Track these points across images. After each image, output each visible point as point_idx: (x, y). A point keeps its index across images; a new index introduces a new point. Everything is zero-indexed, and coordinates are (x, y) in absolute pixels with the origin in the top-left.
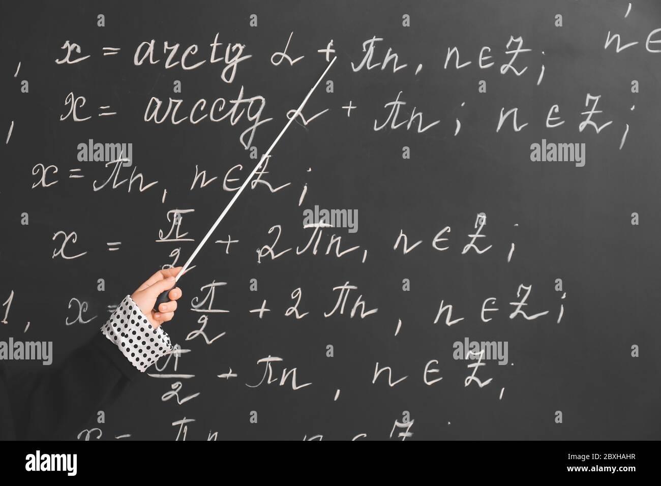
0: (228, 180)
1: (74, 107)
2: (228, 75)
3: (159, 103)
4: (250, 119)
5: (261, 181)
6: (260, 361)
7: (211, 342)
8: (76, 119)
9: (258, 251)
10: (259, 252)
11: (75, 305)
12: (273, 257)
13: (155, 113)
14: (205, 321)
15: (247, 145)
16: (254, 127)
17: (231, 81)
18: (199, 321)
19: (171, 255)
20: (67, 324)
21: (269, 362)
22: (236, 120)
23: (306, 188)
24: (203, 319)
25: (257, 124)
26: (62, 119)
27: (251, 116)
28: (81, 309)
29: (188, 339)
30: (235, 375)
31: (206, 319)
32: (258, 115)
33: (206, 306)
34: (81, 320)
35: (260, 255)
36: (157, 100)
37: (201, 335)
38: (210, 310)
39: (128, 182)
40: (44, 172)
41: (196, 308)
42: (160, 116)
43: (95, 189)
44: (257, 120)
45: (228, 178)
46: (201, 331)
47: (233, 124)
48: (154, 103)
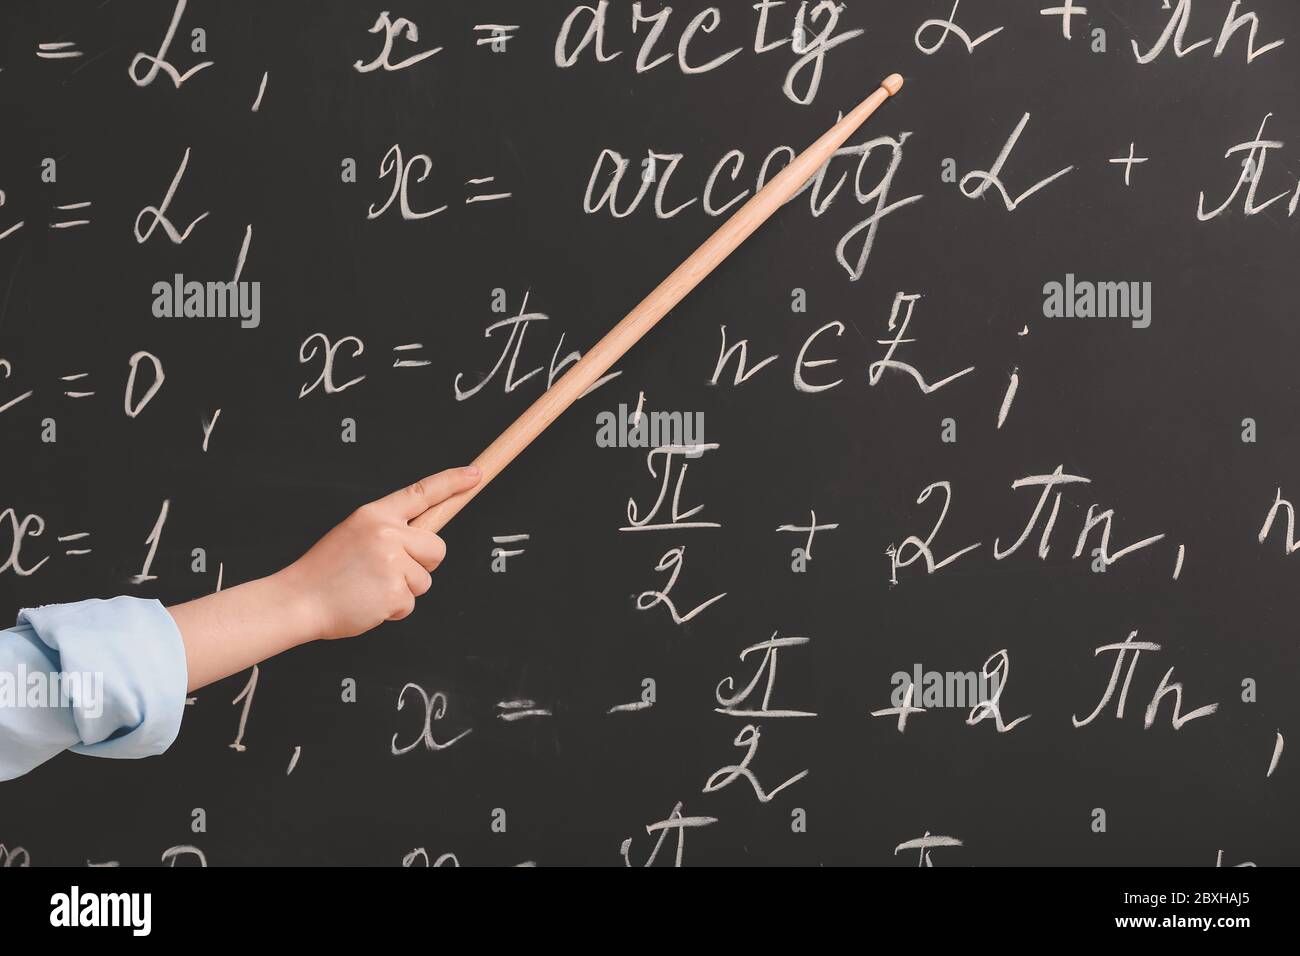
0: (807, 364)
1: (402, 182)
2: (801, 86)
3: (622, 164)
4: (863, 199)
5: (895, 364)
6: (902, 846)
7: (770, 797)
8: (407, 213)
9: (892, 553)
10: (894, 554)
11: (414, 702)
12: (931, 567)
13: (612, 190)
14: (754, 741)
15: (854, 269)
16: (873, 221)
17: (809, 100)
18: (738, 742)
19: (661, 567)
20: (395, 751)
21: (926, 849)
22: (826, 203)
23: (1015, 378)
24: (749, 734)
25: (881, 212)
26: (372, 216)
27: (865, 191)
28: (429, 712)
29: (708, 788)
31: (756, 735)
32: (882, 188)
33: (754, 702)
34: (430, 742)
35: (896, 564)
36: (616, 157)
37: (742, 777)
38: (765, 713)
39: (546, 373)
40: (330, 354)
41: (728, 707)
42: (623, 201)
43: (460, 396)
44: (881, 202)
45: (805, 360)
46: (742, 769)
47: (816, 214)
48: (609, 166)
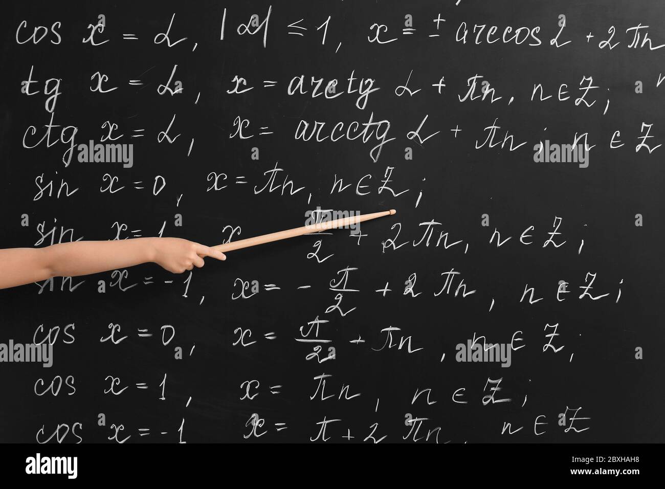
0: (360, 187)
1: (240, 127)
2: (361, 104)
3: (307, 125)
4: (378, 138)
5: (386, 188)
6: (383, 330)
7: (345, 315)
8: (241, 137)
9: (383, 244)
10: (384, 244)
11: (239, 283)
12: (395, 248)
13: (304, 132)
14: (340, 298)
15: (375, 159)
16: (381, 144)
17: (363, 108)
18: (336, 298)
19: (315, 246)
20: (233, 298)
21: (390, 331)
22: (367, 139)
23: (421, 193)
24: (339, 296)
25: (383, 143)
26: (231, 137)
27: (379, 136)
28: (243, 287)
29: (326, 312)
30: (363, 341)
31: (341, 296)
32: (384, 135)
33: (341, 287)
34: (244, 296)
35: (384, 247)
36: (305, 123)
37: (337, 309)
38: (344, 290)
39: (282, 187)
40: (217, 179)
41: (333, 288)
42: (307, 136)
43: (256, 193)
44: (384, 139)
45: (359, 186)
46: (337, 306)
47: (364, 142)
48: (303, 125)
